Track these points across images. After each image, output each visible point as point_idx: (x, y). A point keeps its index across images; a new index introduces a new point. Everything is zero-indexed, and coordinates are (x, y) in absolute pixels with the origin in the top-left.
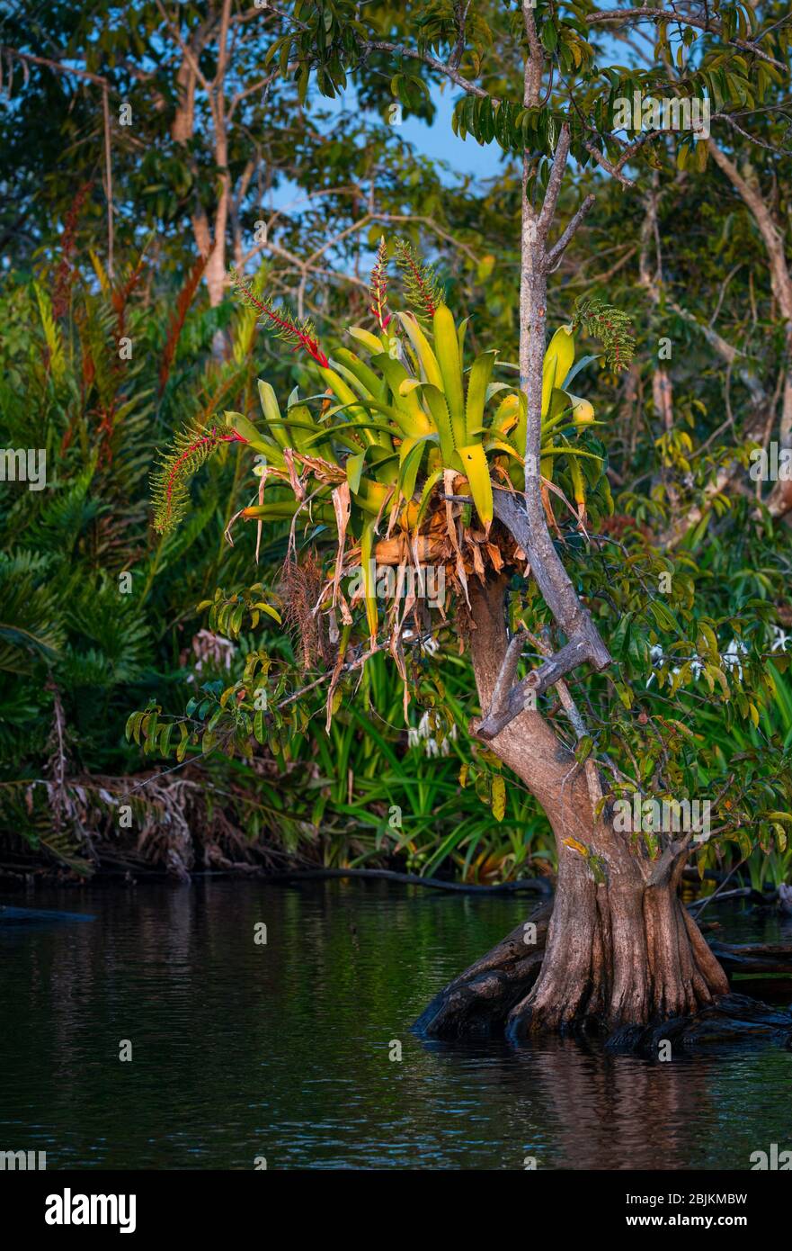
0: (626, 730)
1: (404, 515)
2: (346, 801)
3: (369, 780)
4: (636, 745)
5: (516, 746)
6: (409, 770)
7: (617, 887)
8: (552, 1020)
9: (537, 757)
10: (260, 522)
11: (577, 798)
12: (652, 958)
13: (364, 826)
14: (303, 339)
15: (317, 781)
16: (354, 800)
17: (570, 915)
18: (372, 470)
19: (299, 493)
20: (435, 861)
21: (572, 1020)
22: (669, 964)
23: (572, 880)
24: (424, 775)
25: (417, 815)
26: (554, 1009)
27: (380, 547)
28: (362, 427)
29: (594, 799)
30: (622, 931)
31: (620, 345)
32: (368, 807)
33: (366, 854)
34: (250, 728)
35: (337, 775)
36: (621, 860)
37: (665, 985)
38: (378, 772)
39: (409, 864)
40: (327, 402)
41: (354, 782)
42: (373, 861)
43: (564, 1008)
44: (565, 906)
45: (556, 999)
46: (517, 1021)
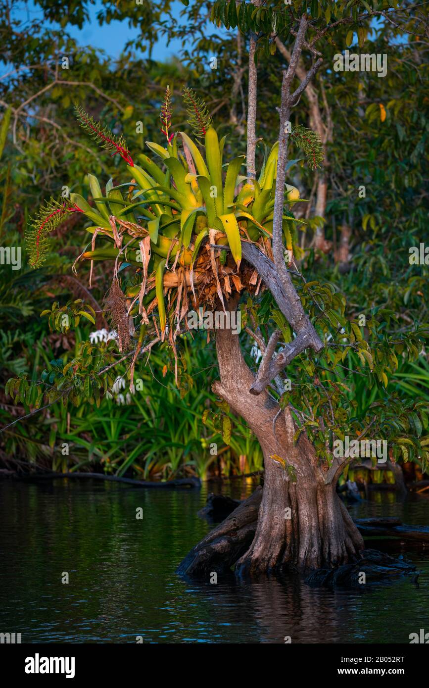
0: (310, 389)
1: (182, 257)
2: (66, 432)
3: (79, 419)
4: (316, 398)
5: (242, 399)
6: (105, 413)
7: (302, 484)
8: (263, 566)
9: (254, 405)
10: (92, 261)
11: (278, 430)
12: (321, 528)
13: (78, 446)
14: (118, 149)
15: (49, 420)
16: (71, 431)
17: (273, 502)
18: (163, 230)
19: (119, 244)
20: (123, 468)
21: (274, 566)
22: (333, 531)
23: (274, 480)
24: (114, 415)
25: (110, 440)
26: (263, 559)
27: (166, 277)
28: (155, 203)
29: (290, 431)
30: (305, 511)
31: (316, 153)
32: (79, 435)
33: (80, 463)
34: (82, 388)
35: (61, 417)
36: (304, 468)
37: (330, 544)
38: (84, 415)
39: (106, 469)
40: (132, 187)
41: (71, 420)
42: (85, 468)
43: (270, 559)
44: (270, 497)
45: (265, 553)
46: (242, 567)
